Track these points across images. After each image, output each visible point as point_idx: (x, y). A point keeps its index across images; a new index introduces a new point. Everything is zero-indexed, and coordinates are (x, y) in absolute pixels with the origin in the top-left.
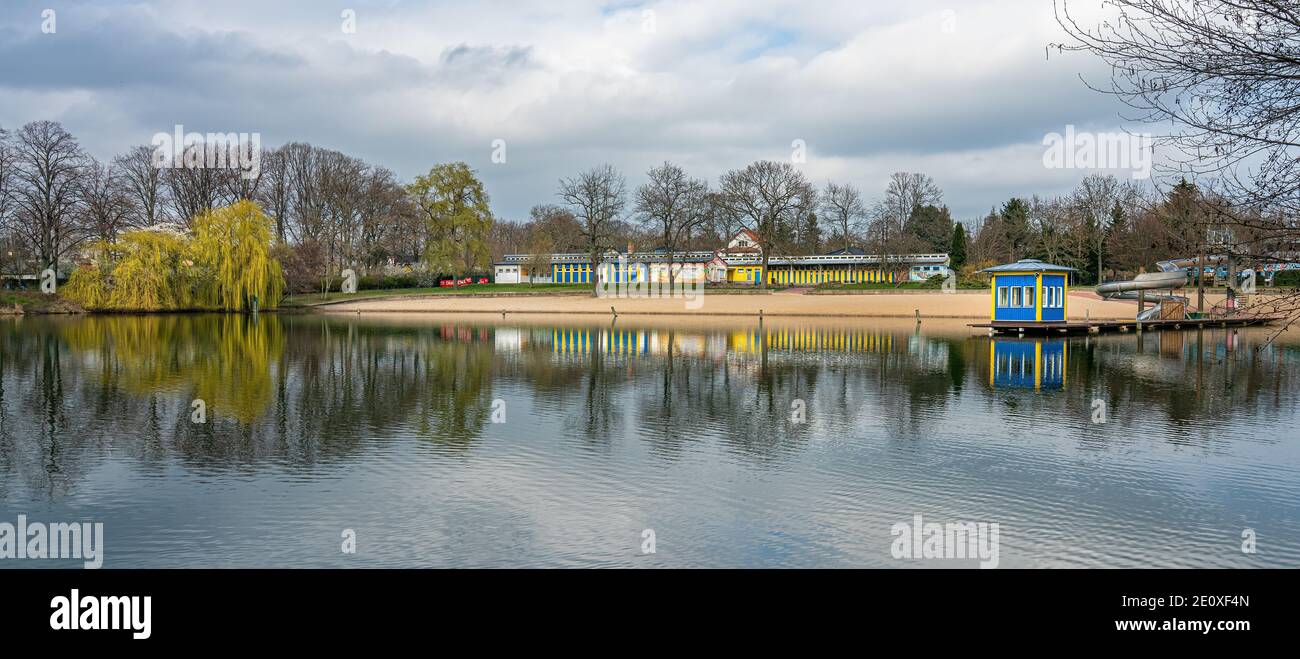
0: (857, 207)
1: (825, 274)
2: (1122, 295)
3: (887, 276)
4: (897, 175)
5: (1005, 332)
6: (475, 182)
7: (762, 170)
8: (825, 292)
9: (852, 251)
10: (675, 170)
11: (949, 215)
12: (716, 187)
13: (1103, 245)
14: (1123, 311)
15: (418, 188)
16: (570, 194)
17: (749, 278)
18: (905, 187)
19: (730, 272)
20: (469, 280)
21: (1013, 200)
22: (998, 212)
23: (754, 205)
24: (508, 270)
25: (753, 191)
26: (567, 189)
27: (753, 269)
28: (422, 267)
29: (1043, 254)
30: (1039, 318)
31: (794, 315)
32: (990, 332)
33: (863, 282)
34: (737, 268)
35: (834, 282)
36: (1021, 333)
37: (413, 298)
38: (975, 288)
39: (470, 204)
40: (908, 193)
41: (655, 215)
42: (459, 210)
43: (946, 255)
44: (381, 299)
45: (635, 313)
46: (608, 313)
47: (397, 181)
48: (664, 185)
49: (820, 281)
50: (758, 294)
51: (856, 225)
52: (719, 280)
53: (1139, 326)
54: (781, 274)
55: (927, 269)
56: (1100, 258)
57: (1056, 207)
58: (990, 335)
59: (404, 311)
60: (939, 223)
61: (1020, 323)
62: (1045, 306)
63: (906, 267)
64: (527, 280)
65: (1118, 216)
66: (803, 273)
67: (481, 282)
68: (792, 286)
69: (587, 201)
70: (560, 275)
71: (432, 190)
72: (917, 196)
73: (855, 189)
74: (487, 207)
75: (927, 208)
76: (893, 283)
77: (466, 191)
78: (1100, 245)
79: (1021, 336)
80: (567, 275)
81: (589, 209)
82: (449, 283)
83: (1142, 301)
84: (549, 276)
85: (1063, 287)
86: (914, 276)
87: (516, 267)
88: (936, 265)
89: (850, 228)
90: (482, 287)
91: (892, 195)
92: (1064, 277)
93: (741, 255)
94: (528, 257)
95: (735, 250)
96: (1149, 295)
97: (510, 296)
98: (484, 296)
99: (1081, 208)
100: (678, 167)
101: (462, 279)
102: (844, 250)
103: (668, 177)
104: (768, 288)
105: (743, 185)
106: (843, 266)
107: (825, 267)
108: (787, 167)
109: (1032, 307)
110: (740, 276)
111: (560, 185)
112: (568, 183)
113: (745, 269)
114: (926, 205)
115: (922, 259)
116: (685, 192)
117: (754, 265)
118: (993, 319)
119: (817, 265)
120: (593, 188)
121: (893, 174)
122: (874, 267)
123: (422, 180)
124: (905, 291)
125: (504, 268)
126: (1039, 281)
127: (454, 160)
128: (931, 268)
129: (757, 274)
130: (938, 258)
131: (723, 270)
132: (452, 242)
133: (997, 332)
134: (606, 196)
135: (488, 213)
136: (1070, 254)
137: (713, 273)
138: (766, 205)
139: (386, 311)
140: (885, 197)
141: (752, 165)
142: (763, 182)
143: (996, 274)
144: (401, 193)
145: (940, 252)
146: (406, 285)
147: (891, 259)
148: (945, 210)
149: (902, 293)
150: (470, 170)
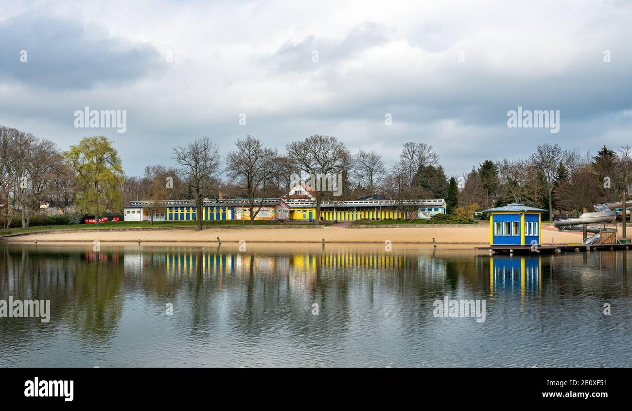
0: (379, 167)
1: (359, 213)
2: (572, 227)
3: (403, 215)
4: (407, 144)
5: (500, 252)
6: (112, 150)
7: (315, 142)
8: (361, 226)
9: (376, 198)
10: (255, 142)
11: (443, 172)
12: (283, 152)
13: (552, 193)
14: (574, 238)
15: (71, 153)
16: (181, 158)
17: (305, 216)
18: (413, 153)
19: (292, 213)
20: (106, 219)
21: (487, 162)
22: (476, 170)
23: (310, 165)
24: (134, 212)
25: (309, 155)
26: (179, 155)
27: (308, 210)
28: (71, 210)
29: (511, 199)
30: (523, 243)
31: (342, 242)
32: (490, 252)
33: (385, 219)
34: (296, 210)
35: (365, 219)
36: (512, 253)
37: (69, 232)
38: (464, 223)
39: (108, 165)
40: (416, 157)
41: (240, 173)
42: (100, 170)
43: (443, 200)
44: (46, 233)
45: (230, 242)
46: (216, 242)
47: (57, 149)
48: (247, 152)
49: (355, 219)
50: (313, 228)
51: (379, 179)
52: (284, 218)
53: (588, 248)
54: (327, 214)
55: (430, 210)
56: (550, 202)
57: (519, 167)
58: (490, 254)
59: (64, 241)
60: (437, 178)
61: (511, 246)
62: (527, 235)
63: (415, 208)
64: (148, 219)
65: (562, 173)
66: (343, 213)
67: (114, 220)
68: (336, 222)
69: (193, 163)
70: (171, 215)
71: (82, 155)
72: (422, 159)
73: (378, 154)
74: (121, 167)
75: (428, 168)
76: (406, 220)
77: (105, 156)
78: (550, 192)
79: (511, 255)
80: (182, 215)
81: (194, 169)
82: (91, 221)
83: (585, 232)
84: (163, 215)
85: (538, 222)
86: (421, 215)
87: (139, 210)
88: (436, 207)
89: (375, 181)
90: (115, 224)
91: (404, 158)
92: (538, 215)
93: (297, 200)
94: (149, 203)
95: (293, 197)
96: (589, 227)
97: (138, 230)
98: (119, 230)
99: (536, 167)
100: (256, 140)
101: (101, 218)
102: (370, 196)
103: (250, 147)
104: (320, 224)
105: (303, 151)
106: (371, 208)
107: (359, 209)
108: (333, 139)
109: (518, 235)
110: (299, 215)
111: (174, 152)
112: (179, 151)
113: (302, 210)
114: (427, 165)
115: (427, 202)
116: (262, 157)
117: (308, 208)
118: (492, 244)
119: (353, 207)
120: (198, 155)
121: (405, 144)
122: (393, 208)
123: (74, 149)
124: (417, 225)
125: (131, 210)
126: (523, 218)
127: (98, 135)
128: (433, 210)
129: (311, 214)
130: (437, 202)
131: (286, 211)
132: (96, 192)
133: (494, 252)
134: (206, 159)
135: (122, 172)
136: (530, 199)
137: (280, 213)
138: (319, 166)
139: (52, 241)
140: (399, 160)
141: (309, 138)
142: (317, 150)
143: (492, 214)
144: (59, 157)
145: (438, 198)
146: (61, 222)
147: (405, 202)
148: (440, 168)
149: (415, 227)
150: (108, 141)
